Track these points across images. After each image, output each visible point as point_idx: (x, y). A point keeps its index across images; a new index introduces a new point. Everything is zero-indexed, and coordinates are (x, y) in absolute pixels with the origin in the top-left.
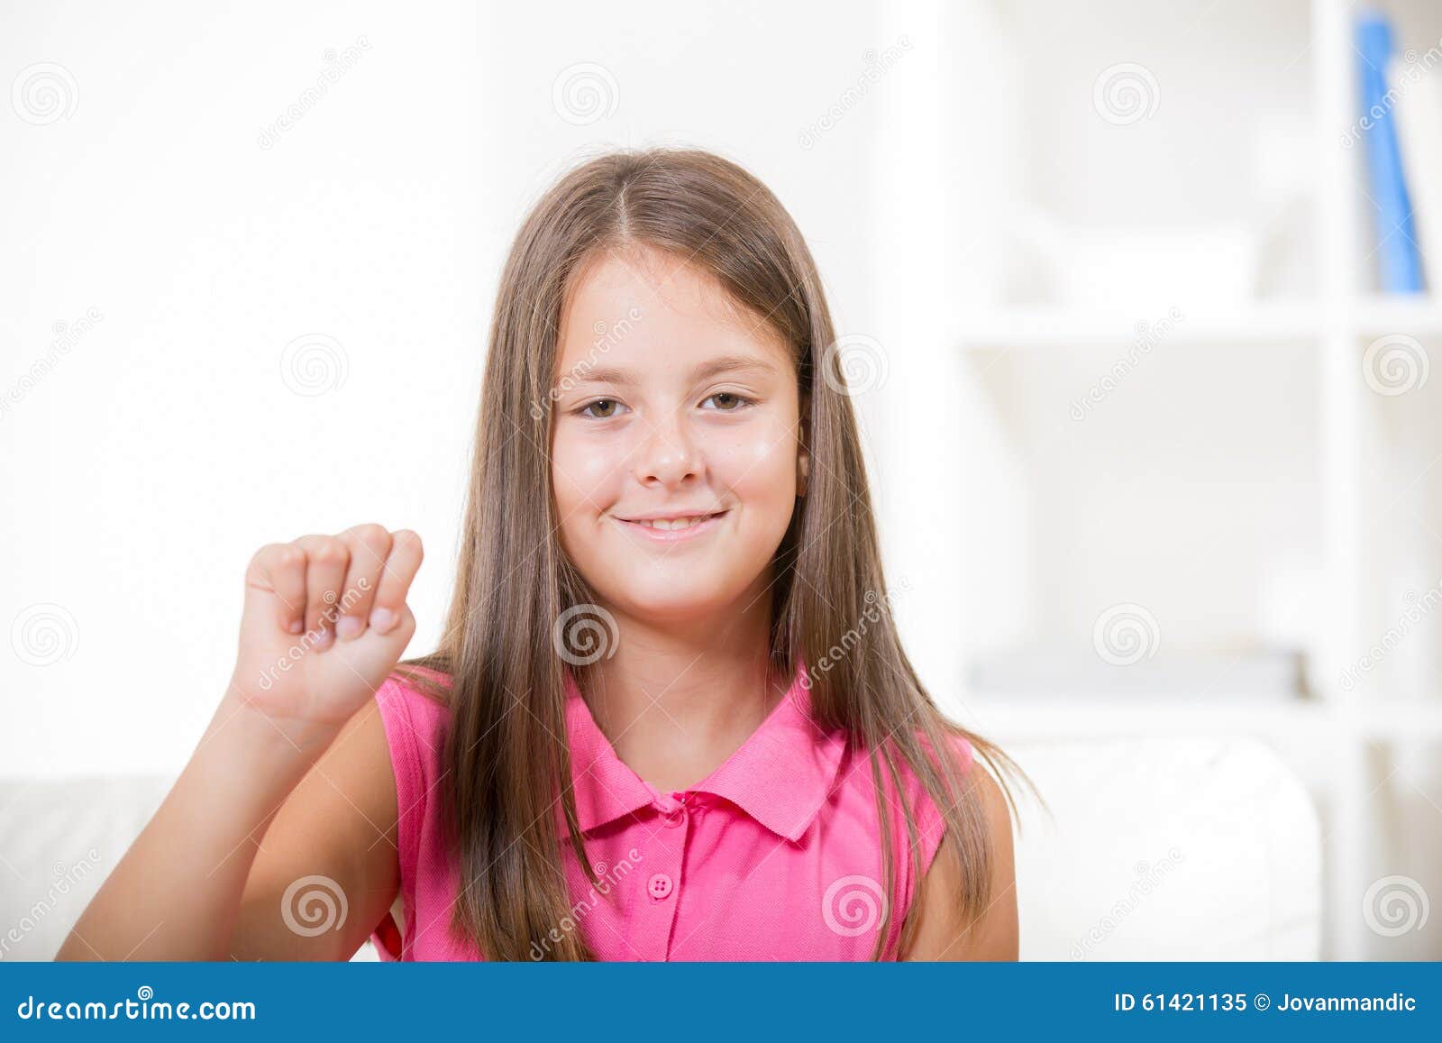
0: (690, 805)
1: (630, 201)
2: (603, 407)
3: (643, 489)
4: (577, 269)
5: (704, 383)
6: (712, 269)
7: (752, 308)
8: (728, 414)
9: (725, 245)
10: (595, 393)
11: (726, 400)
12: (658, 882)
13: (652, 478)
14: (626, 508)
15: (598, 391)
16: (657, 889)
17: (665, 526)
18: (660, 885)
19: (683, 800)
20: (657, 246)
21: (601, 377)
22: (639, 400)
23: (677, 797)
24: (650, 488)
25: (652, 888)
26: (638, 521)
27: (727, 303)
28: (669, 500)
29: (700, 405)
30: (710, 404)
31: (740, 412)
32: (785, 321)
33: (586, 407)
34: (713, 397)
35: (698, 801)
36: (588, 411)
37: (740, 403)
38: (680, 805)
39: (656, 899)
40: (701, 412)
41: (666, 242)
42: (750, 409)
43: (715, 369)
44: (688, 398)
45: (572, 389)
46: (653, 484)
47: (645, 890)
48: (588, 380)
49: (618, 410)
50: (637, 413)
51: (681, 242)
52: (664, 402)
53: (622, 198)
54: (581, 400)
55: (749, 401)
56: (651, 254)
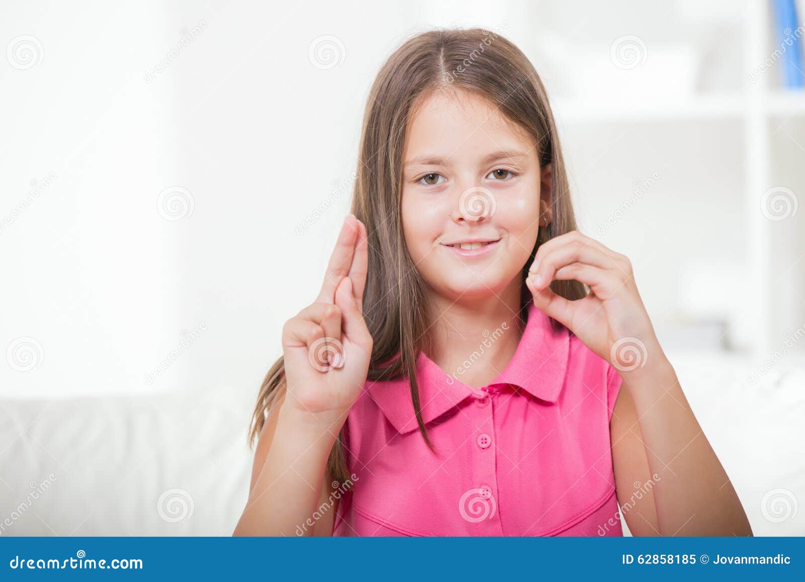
0: (491, 392)
1: (446, 61)
2: (432, 178)
3: (457, 226)
4: (416, 101)
5: (490, 165)
6: (494, 101)
7: (516, 122)
8: (503, 182)
9: (501, 87)
10: (427, 171)
11: (501, 174)
12: (482, 439)
13: (461, 219)
14: (447, 238)
15: (430, 169)
16: (482, 443)
17: (468, 247)
18: (484, 441)
19: (488, 391)
20: (463, 88)
21: (432, 162)
22: (454, 175)
23: (484, 390)
24: (460, 225)
25: (480, 443)
26: (452, 246)
27: (502, 120)
28: (471, 232)
29: (487, 177)
30: (492, 176)
31: (509, 180)
32: (534, 129)
33: (422, 178)
34: (494, 172)
35: (495, 390)
36: (423, 181)
37: (509, 176)
38: (487, 393)
39: (483, 449)
40: (487, 181)
41: (468, 86)
42: (515, 179)
43: (496, 157)
44: (481, 173)
45: (413, 169)
46: (462, 222)
47: (476, 445)
48: (424, 164)
49: (440, 180)
50: (451, 182)
51: (477, 86)
52: (467, 174)
53: (441, 60)
54: (418, 175)
55: (514, 174)
56: (460, 94)
